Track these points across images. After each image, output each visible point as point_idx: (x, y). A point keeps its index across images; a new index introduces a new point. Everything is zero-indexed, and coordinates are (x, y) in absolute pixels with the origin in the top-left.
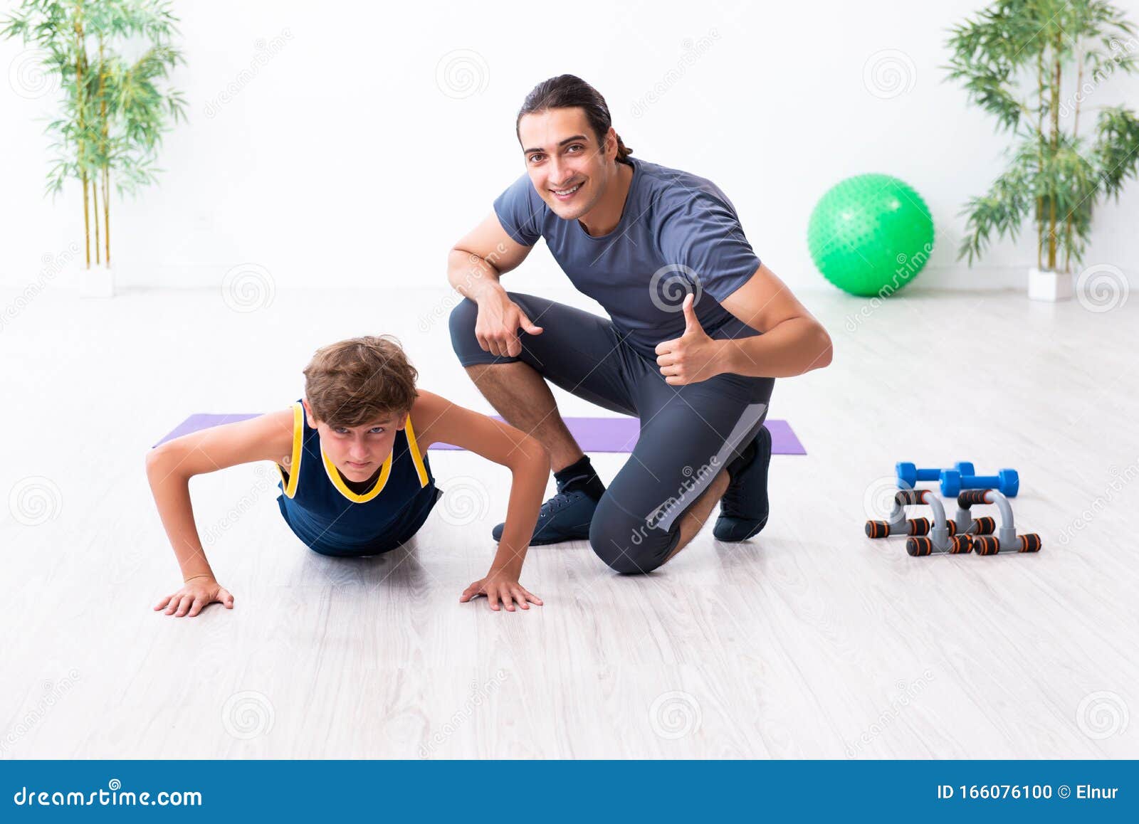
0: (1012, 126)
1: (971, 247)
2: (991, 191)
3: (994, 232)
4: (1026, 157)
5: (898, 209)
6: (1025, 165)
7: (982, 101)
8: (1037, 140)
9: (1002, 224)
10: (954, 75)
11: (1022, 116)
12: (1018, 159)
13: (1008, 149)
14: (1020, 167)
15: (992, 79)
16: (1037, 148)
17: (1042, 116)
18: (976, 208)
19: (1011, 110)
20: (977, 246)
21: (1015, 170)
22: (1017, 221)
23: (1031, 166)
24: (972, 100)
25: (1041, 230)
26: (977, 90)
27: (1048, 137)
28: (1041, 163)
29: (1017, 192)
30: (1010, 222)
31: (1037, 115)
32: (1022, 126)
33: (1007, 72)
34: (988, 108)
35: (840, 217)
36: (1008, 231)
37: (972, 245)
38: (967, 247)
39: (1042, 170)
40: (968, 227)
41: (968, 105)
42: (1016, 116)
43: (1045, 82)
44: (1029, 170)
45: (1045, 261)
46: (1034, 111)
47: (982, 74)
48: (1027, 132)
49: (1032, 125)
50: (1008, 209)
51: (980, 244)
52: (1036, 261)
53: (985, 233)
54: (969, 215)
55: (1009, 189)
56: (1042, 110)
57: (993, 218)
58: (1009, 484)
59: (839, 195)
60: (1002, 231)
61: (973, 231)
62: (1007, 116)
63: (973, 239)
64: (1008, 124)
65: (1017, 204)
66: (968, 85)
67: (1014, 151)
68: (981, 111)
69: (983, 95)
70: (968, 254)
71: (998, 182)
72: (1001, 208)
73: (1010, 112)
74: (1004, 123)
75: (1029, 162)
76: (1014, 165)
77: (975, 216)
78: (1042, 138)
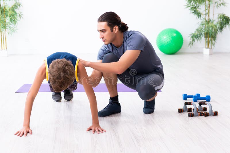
0: (200, 18)
1: (191, 44)
2: (195, 32)
3: (196, 40)
4: (203, 24)
5: (176, 36)
6: (202, 26)
7: (193, 13)
8: (205, 21)
9: (198, 38)
10: (187, 7)
11: (202, 16)
12: (201, 25)
13: (199, 23)
14: (201, 27)
15: (195, 8)
16: (205, 22)
17: (206, 16)
18: (192, 35)
19: (199, 14)
20: (192, 43)
21: (200, 27)
22: (201, 38)
23: (204, 26)
24: (191, 12)
25: (206, 40)
27: (207, 20)
28: (206, 25)
29: (201, 32)
30: (199, 38)
31: (205, 15)
32: (202, 18)
33: (198, 6)
34: (195, 14)
35: (163, 38)
36: (199, 40)
37: (191, 43)
38: (190, 44)
39: (206, 27)
40: (190, 39)
41: (190, 14)
42: (200, 16)
43: (207, 8)
44: (203, 27)
45: (207, 47)
46: (204, 14)
47: (193, 7)
48: (202, 19)
49: (204, 17)
50: (199, 35)
51: (193, 43)
52: (205, 47)
53: (194, 41)
54: (191, 37)
55: (199, 31)
56: (206, 14)
57: (196, 37)
58: (208, 99)
59: (163, 33)
60: (198, 40)
61: (192, 40)
62: (198, 16)
63: (191, 42)
64: (199, 17)
65: (201, 34)
66: (190, 9)
67: (200, 23)
68: (193, 15)
69: (193, 11)
70: (190, 45)
71: (197, 30)
72: (197, 35)
73: (199, 15)
74: (198, 17)
75: (203, 25)
76: (200, 26)
77: (192, 37)
78: (206, 20)
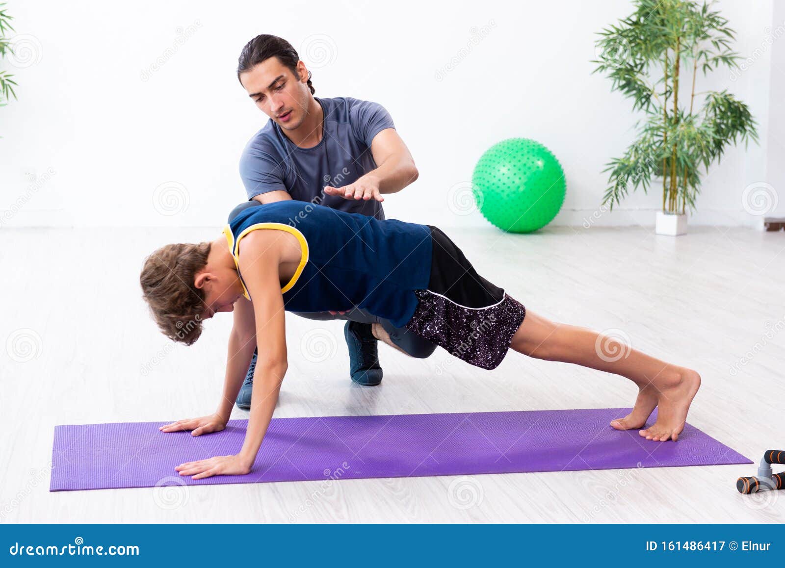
0: (645, 107)
1: (612, 195)
2: (627, 154)
3: (630, 183)
4: (652, 129)
6: (652, 135)
7: (623, 87)
8: (662, 116)
10: (603, 67)
11: (652, 98)
12: (646, 130)
13: (637, 123)
14: (648, 136)
15: (630, 70)
16: (662, 122)
17: (666, 99)
18: (616, 166)
19: (645, 93)
20: (617, 195)
21: (644, 139)
22: (647, 176)
23: (657, 135)
24: (616, 86)
25: (665, 182)
26: (619, 78)
27: (671, 114)
28: (666, 133)
29: (648, 155)
30: (643, 177)
31: (663, 98)
32: (652, 107)
33: (642, 65)
34: (627, 92)
36: (641, 183)
37: (613, 193)
38: (608, 196)
39: (666, 139)
40: (610, 181)
41: (612, 91)
42: (648, 98)
43: (669, 74)
44: (656, 139)
45: (667, 207)
46: (661, 95)
47: (623, 67)
49: (657, 105)
50: (641, 167)
51: (620, 193)
52: (661, 207)
53: (623, 185)
54: (611, 171)
55: (640, 152)
56: (667, 94)
57: (629, 174)
60: (636, 183)
61: (614, 184)
62: (640, 99)
63: (614, 190)
64: (643, 104)
65: (646, 166)
66: (613, 75)
67: (642, 125)
68: (620, 94)
69: (623, 82)
70: (609, 201)
71: (632, 147)
72: (635, 166)
73: (643, 96)
74: (639, 104)
75: (655, 132)
76: (644, 135)
77: (615, 173)
78: (666, 114)
